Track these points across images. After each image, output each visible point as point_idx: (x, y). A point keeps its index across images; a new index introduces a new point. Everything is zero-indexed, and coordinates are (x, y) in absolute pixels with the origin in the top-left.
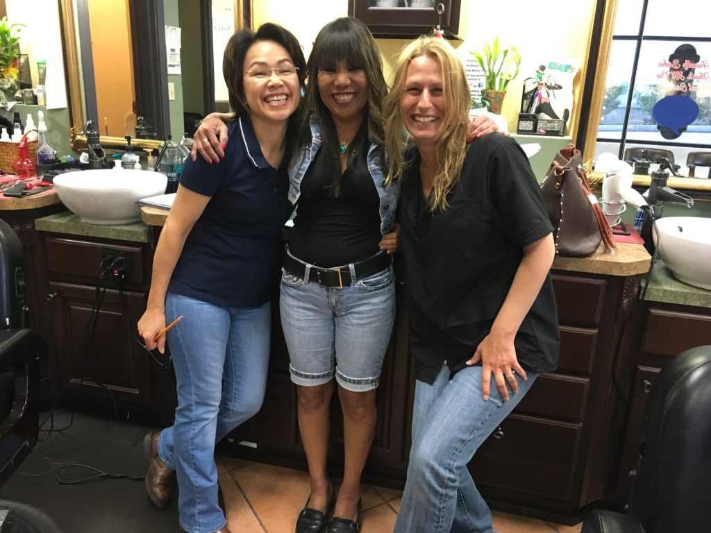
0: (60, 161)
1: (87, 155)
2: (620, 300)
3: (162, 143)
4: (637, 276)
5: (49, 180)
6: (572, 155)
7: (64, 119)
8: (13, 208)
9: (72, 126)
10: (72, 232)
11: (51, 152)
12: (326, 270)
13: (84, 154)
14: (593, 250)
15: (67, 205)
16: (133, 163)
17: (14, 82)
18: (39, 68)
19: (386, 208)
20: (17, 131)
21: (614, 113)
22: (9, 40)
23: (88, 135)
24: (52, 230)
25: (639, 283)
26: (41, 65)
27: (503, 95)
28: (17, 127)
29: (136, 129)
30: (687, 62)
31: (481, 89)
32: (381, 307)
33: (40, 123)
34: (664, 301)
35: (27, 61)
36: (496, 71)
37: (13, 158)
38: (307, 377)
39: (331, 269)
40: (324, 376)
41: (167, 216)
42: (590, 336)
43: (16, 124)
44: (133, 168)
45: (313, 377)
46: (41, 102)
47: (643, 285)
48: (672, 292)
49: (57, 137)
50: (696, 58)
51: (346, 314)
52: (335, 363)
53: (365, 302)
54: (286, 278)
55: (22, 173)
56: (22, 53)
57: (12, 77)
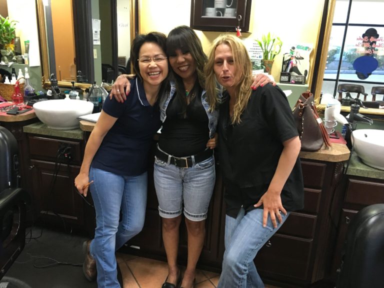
0: (36, 95)
1: (51, 91)
2: (333, 174)
3: (91, 86)
4: (342, 162)
5: (31, 105)
6: (309, 96)
7: (39, 72)
8: (12, 120)
9: (43, 75)
10: (43, 133)
11: (31, 89)
12: (179, 158)
13: (49, 91)
14: (319, 148)
15: (40, 119)
16: (76, 96)
17: (12, 52)
18: (25, 44)
19: (212, 124)
20: (14, 78)
21: (333, 64)
22: (10, 29)
23: (51, 81)
24: (32, 132)
25: (344, 166)
26: (27, 43)
27: (272, 62)
28: (14, 76)
29: (77, 77)
30: (372, 37)
31: (261, 59)
32: (208, 177)
33: (26, 74)
34: (357, 175)
35: (19, 41)
36: (268, 50)
37: (11, 92)
38: (168, 213)
39: (182, 158)
40: (177, 213)
41: (94, 127)
42: (318, 194)
43: (13, 74)
44: (75, 99)
45: (171, 213)
46: (26, 63)
47: (346, 166)
48: (361, 170)
49: (35, 81)
50: (377, 36)
51: (190, 181)
52: (183, 205)
53: (200, 175)
54: (157, 161)
55: (16, 101)
56: (16, 36)
57: (11, 49)
